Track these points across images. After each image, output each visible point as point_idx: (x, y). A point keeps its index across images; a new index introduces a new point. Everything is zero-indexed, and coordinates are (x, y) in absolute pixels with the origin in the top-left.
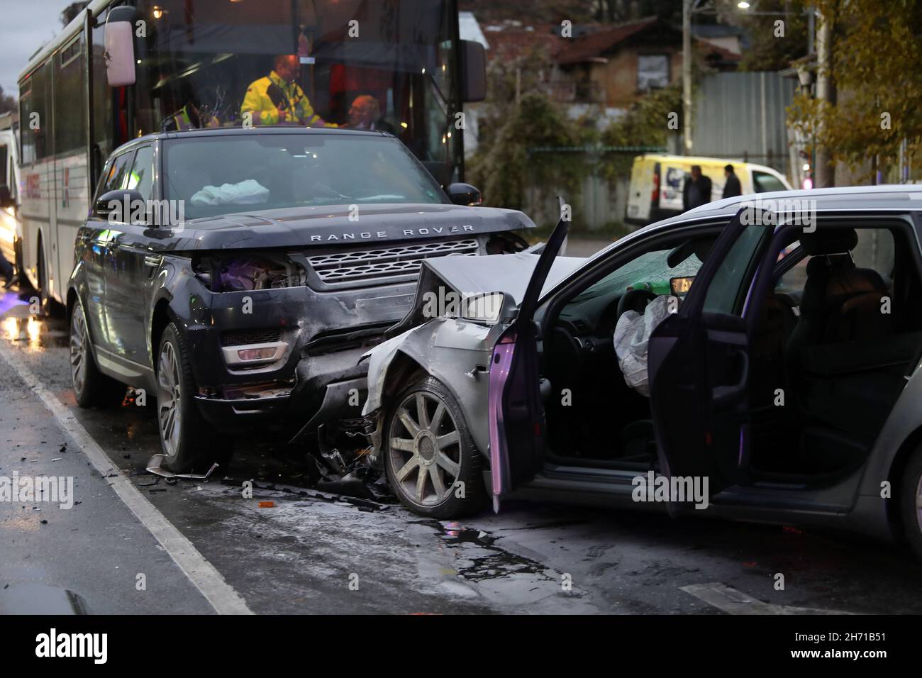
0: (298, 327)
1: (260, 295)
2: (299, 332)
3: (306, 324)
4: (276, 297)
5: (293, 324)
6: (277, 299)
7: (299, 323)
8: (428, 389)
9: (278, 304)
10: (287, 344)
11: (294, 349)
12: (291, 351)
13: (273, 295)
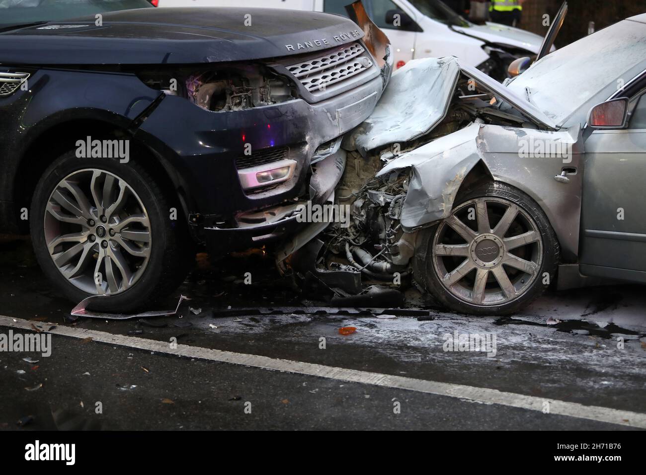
0: (305, 143)
1: (270, 111)
2: (307, 147)
3: (311, 139)
4: (286, 112)
5: (303, 140)
6: (287, 115)
7: (307, 138)
8: (494, 194)
9: (290, 120)
10: (296, 162)
11: (303, 166)
12: (300, 169)
13: (283, 111)
